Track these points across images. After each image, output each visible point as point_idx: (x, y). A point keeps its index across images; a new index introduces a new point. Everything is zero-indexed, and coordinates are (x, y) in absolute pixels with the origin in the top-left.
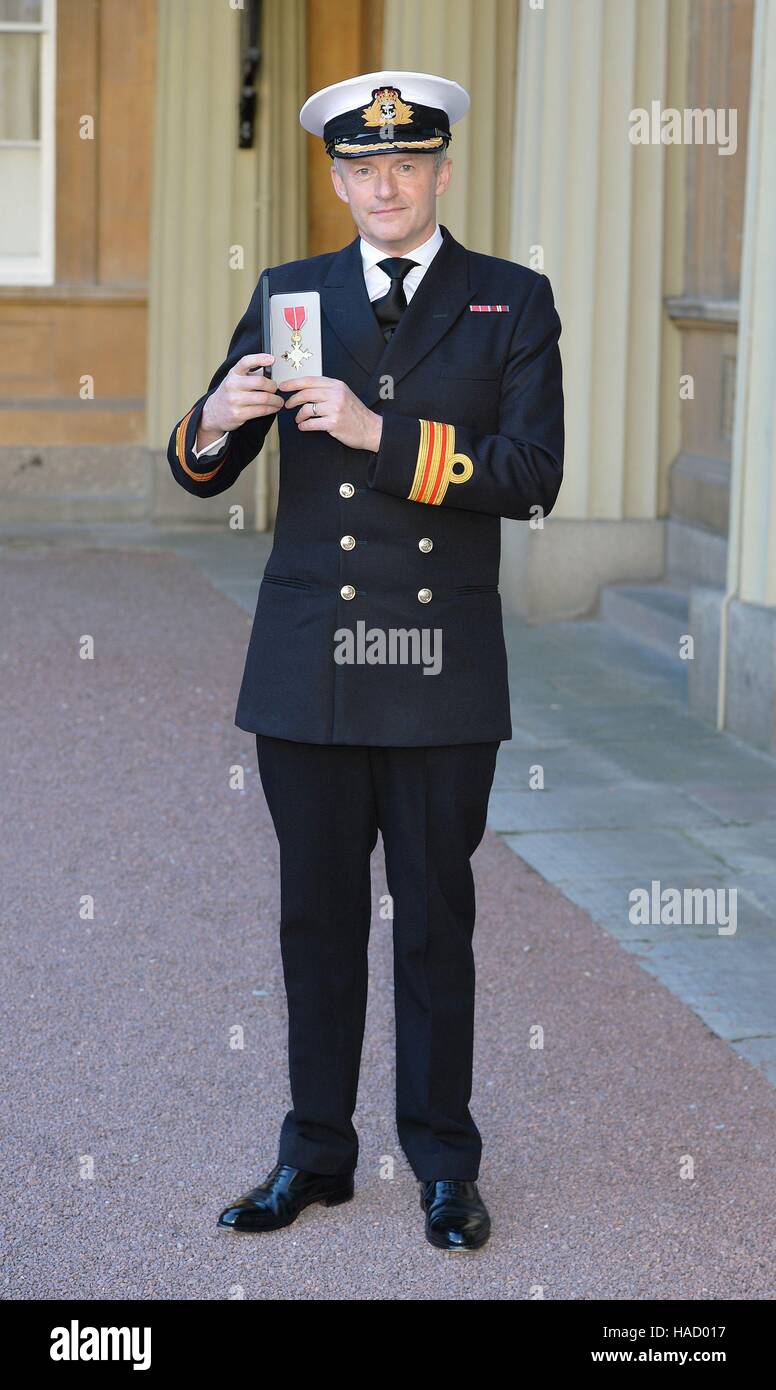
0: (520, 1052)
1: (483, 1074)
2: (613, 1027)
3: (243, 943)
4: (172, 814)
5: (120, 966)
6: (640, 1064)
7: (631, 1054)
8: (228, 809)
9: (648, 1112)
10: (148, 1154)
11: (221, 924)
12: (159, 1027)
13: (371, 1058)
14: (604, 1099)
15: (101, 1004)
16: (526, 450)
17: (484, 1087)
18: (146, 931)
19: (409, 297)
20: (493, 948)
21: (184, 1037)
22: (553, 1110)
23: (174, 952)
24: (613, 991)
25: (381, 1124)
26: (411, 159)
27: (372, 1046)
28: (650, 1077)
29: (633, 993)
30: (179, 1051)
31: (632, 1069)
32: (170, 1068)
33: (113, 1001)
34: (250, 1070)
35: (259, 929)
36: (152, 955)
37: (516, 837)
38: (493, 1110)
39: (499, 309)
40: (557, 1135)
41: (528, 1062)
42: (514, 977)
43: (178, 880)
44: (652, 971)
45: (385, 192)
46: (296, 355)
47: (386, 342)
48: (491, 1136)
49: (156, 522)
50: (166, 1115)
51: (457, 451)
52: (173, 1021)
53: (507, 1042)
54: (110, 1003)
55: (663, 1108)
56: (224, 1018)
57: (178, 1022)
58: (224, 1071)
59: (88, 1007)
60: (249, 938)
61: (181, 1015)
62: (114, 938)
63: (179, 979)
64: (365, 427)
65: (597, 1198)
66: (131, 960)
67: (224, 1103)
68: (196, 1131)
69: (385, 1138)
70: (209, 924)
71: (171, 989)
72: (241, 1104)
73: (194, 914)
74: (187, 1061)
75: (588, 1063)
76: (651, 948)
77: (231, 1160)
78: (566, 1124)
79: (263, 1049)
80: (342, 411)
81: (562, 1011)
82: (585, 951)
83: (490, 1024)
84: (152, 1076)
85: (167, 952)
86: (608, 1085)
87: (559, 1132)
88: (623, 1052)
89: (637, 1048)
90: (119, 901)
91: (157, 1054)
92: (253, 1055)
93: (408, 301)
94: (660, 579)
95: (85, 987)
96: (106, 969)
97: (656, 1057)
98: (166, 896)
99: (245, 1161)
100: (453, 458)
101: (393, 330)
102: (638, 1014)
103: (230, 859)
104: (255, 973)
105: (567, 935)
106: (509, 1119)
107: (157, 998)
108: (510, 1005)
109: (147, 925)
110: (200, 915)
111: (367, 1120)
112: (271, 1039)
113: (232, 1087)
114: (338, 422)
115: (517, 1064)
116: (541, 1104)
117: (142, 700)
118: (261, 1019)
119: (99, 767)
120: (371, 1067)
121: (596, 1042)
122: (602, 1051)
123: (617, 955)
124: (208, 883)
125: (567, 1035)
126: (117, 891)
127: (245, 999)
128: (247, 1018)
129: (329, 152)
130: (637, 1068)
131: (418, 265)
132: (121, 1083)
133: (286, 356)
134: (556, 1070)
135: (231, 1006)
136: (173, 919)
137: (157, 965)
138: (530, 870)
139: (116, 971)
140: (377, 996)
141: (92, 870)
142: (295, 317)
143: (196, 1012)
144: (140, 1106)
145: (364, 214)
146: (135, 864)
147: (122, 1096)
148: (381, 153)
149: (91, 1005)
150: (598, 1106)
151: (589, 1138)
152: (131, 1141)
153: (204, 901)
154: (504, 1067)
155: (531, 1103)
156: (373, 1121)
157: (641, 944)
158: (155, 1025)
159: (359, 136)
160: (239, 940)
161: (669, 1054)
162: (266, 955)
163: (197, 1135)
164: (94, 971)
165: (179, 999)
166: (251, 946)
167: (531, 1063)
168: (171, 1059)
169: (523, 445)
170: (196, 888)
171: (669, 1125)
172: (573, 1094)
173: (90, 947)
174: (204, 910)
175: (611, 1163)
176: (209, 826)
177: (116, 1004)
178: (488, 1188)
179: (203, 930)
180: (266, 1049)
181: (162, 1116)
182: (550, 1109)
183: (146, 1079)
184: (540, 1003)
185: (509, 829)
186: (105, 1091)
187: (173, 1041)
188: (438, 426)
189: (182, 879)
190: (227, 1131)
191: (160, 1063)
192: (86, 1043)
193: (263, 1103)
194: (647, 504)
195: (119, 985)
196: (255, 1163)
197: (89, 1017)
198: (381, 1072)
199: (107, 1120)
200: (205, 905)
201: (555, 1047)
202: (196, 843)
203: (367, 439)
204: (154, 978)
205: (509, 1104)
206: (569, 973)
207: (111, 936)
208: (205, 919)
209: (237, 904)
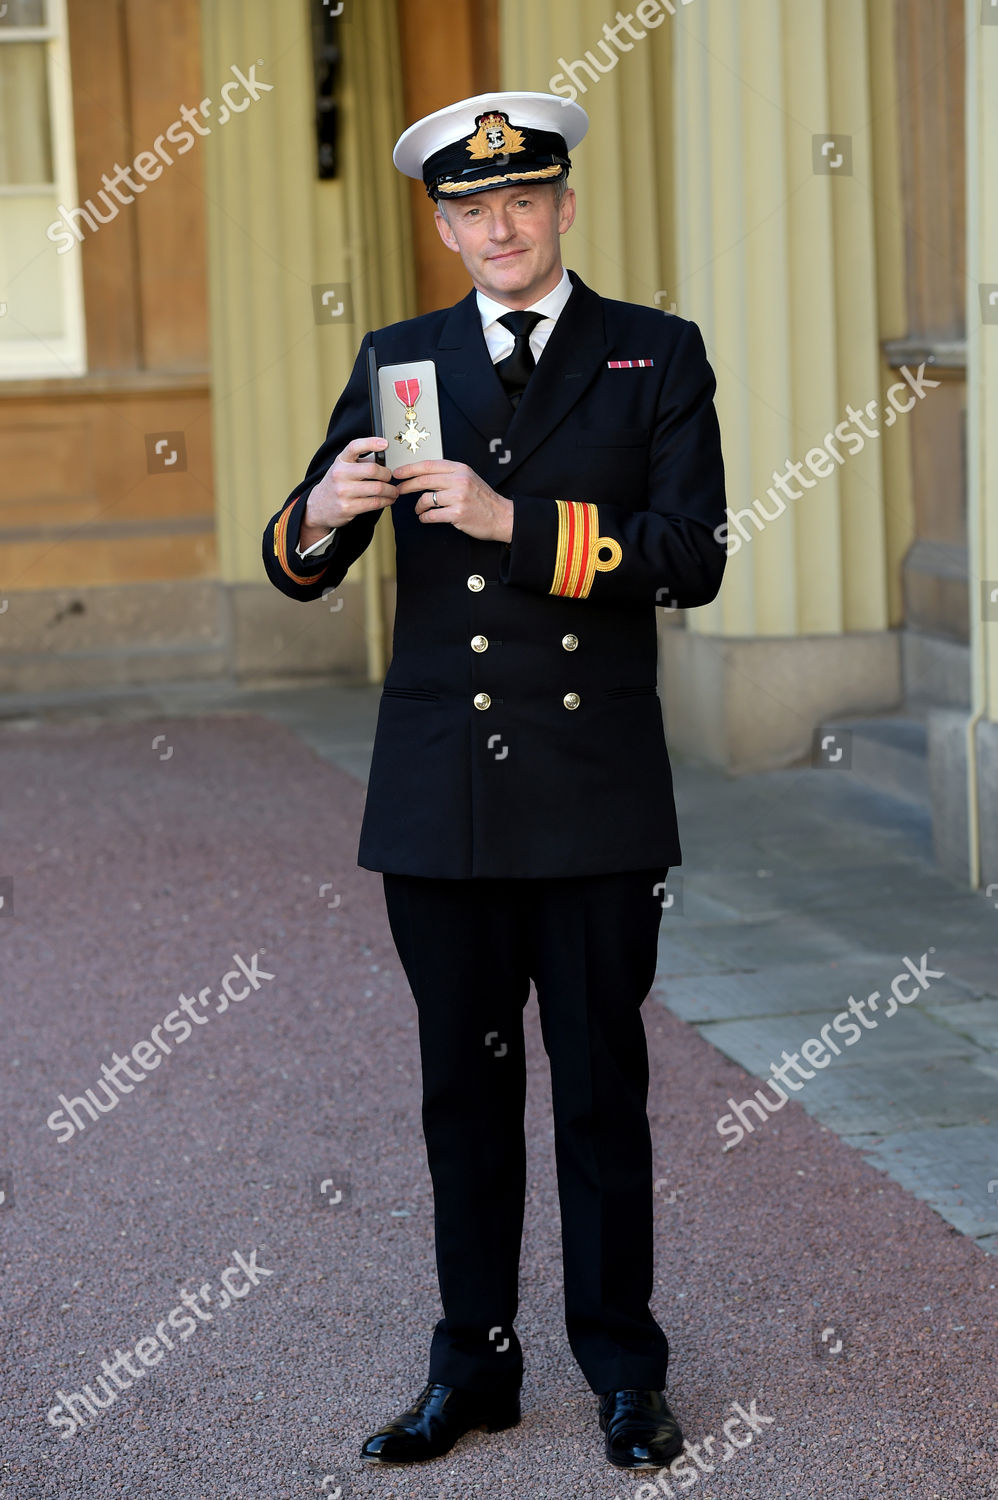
0: (717, 1260)
1: (673, 1287)
2: (832, 1228)
3: (377, 1160)
4: (282, 1023)
5: (228, 1195)
6: (863, 1267)
7: (853, 1257)
8: (351, 1013)
9: (872, 1316)
10: (274, 1391)
11: (348, 1142)
12: (279, 1258)
13: (538, 1277)
14: (819, 1305)
15: (208, 1237)
16: (683, 526)
17: (674, 1299)
18: (257, 1155)
19: (537, 355)
20: (685, 1151)
21: (311, 1266)
22: (757, 1319)
23: (293, 1176)
24: (832, 1190)
25: (551, 1345)
26: (526, 193)
27: (538, 1264)
28: (876, 1280)
29: (857, 1191)
30: (305, 1282)
31: (854, 1272)
32: (295, 1300)
33: (222, 1233)
34: (392, 1297)
35: (397, 1145)
36: (267, 1180)
37: (712, 1027)
38: (686, 1323)
39: (642, 363)
40: (762, 1346)
41: (727, 1271)
42: (710, 1180)
43: (294, 1097)
44: (880, 1166)
45: (501, 233)
46: (411, 436)
47: (514, 409)
48: (683, 1350)
49: (239, 678)
50: (294, 1350)
51: (602, 534)
52: (297, 1251)
53: (700, 1252)
54: (219, 1235)
55: (891, 1312)
56: (357, 1244)
57: (302, 1252)
58: (361, 1299)
59: (193, 1241)
60: (385, 1155)
61: (306, 1243)
62: (218, 1165)
63: (302, 1204)
64: (494, 515)
65: (810, 1409)
66: (241, 1187)
67: (362, 1333)
68: (330, 1363)
69: (556, 1359)
70: (334, 1142)
71: (291, 1216)
72: (382, 1333)
73: (315, 1133)
74: (316, 1291)
75: (801, 1268)
76: (882, 1141)
77: (374, 1391)
78: (773, 1334)
79: (407, 1274)
80: (466, 500)
81: (769, 1214)
82: (798, 1149)
83: (680, 1232)
84: (274, 1309)
85: (285, 1176)
86: (824, 1291)
87: (765, 1343)
88: (843, 1254)
89: (860, 1250)
90: (222, 1124)
91: (279, 1286)
92: (394, 1281)
93: (537, 360)
94: (896, 708)
95: (187, 1220)
96: (211, 1198)
97: (883, 1259)
98: (280, 1115)
99: (390, 1392)
100: (599, 543)
101: (521, 395)
102: (861, 1214)
103: (356, 1069)
104: (394, 1193)
105: (776, 1132)
106: (705, 1332)
107: (275, 1226)
108: (705, 1211)
109: (258, 1147)
110: (323, 1134)
111: (535, 1342)
112: (416, 1263)
113: (371, 1316)
114: (463, 512)
115: (715, 1273)
116: (743, 1314)
117: (235, 894)
118: (403, 1242)
119: (187, 974)
120: (537, 1285)
121: (810, 1246)
122: (817, 1255)
123: (837, 1151)
124: (331, 1097)
125: (775, 1240)
126: (219, 1113)
127: (383, 1222)
128: (385, 1242)
129: (431, 195)
130: (859, 1271)
131: (545, 318)
132: (238, 1319)
133: (400, 438)
134: (760, 1278)
135: (365, 1230)
136: (289, 1140)
137: (274, 1191)
138: (730, 1063)
139: (223, 1200)
140: (543, 1210)
141: (187, 1092)
142: (408, 392)
143: (323, 1239)
144: (262, 1342)
145: (478, 261)
146: (239, 1081)
147: (240, 1332)
148: (492, 189)
149: (196, 1239)
150: (813, 1312)
151: (801, 1347)
152: (253, 1379)
153: (327, 1117)
154: (698, 1278)
155: (731, 1314)
156: (542, 1342)
157: (866, 1138)
158: (275, 1255)
159: (465, 172)
160: (373, 1158)
161: (899, 1255)
162: (406, 1173)
163: (333, 1369)
164: (196, 1202)
165: (302, 1226)
166: (387, 1164)
167: (731, 1271)
168: (296, 1290)
169: (679, 521)
170: (316, 1105)
171: (898, 1329)
172: (782, 1302)
173: (190, 1177)
174: (327, 1127)
175: (827, 1372)
176: (328, 1033)
177: (226, 1235)
178: (679, 1404)
179: (328, 1150)
180: (410, 1273)
181: (290, 1350)
182: (753, 1318)
183: (268, 1313)
184: (743, 1207)
185: (705, 1017)
186: (219, 1328)
187: (296, 1272)
188: (577, 507)
189: (298, 1095)
190: (367, 1362)
191: (283, 1297)
192: (193, 1279)
193: (409, 1330)
194: (875, 613)
195: (228, 1216)
196: (402, 1393)
197: (194, 1253)
198: (550, 1291)
199: (224, 1358)
200: (327, 1122)
201: (760, 1254)
202: (313, 1053)
203: (497, 528)
204: (270, 1205)
205: (705, 1317)
206: (778, 1173)
207: (214, 1164)
208: (329, 1138)
209: (367, 1118)
